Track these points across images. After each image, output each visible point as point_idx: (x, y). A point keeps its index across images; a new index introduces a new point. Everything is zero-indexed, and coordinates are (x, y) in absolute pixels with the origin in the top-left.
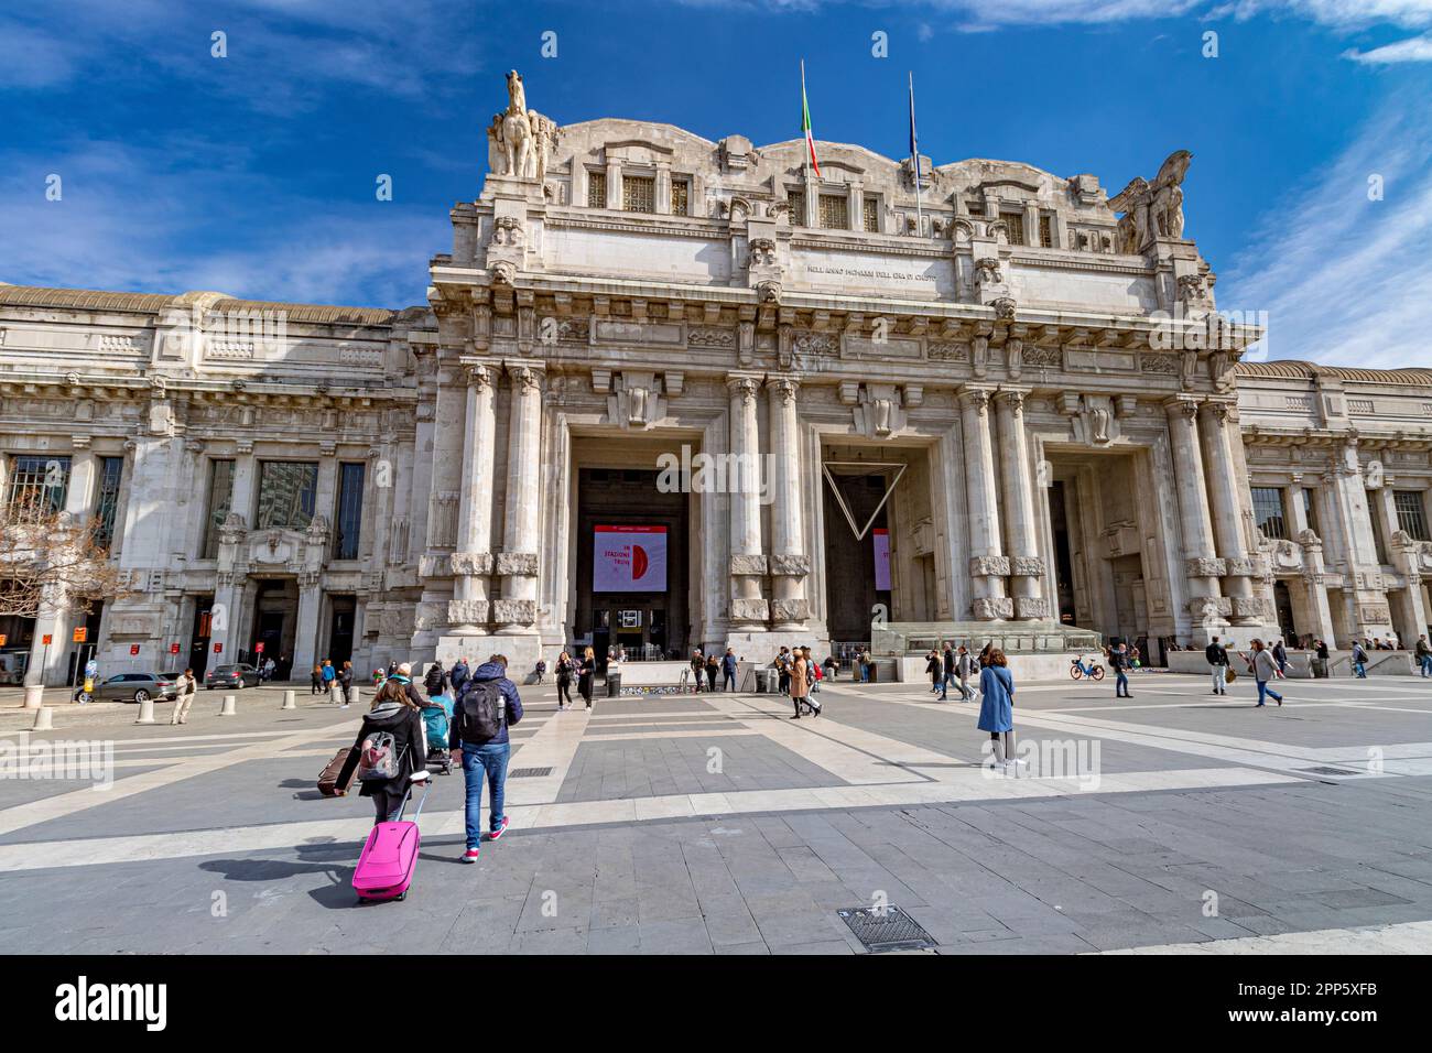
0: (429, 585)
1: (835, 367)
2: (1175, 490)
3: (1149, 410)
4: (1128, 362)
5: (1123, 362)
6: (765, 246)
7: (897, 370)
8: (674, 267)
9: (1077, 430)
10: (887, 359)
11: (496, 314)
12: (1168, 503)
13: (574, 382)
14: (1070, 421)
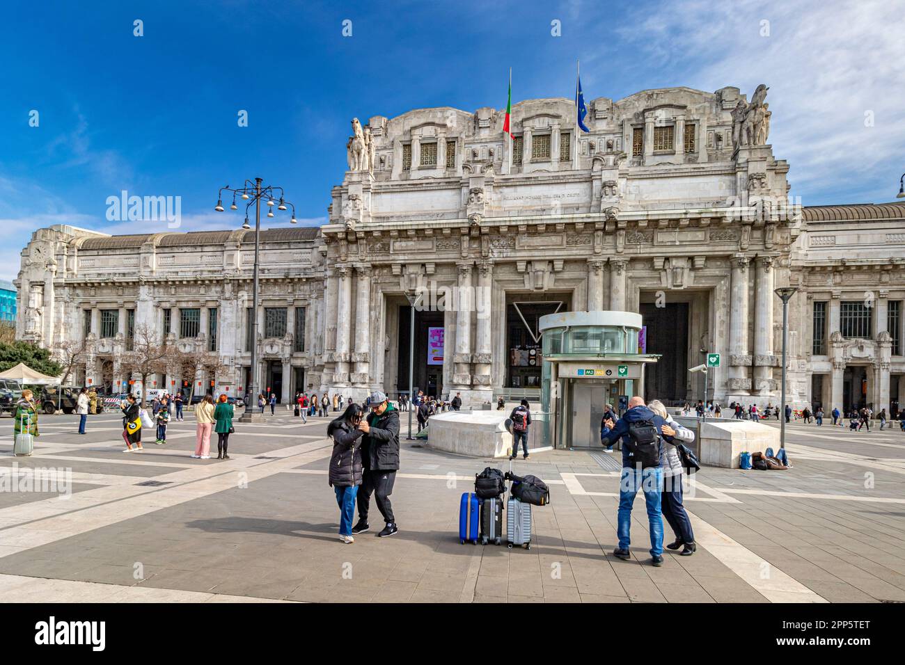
0: (327, 366)
1: (513, 254)
2: (729, 314)
3: (719, 263)
4: (700, 236)
5: (698, 236)
6: (476, 192)
7: (548, 253)
8: (432, 207)
9: (663, 279)
10: (542, 248)
11: (350, 242)
12: (723, 322)
13: (385, 271)
14: (660, 273)
